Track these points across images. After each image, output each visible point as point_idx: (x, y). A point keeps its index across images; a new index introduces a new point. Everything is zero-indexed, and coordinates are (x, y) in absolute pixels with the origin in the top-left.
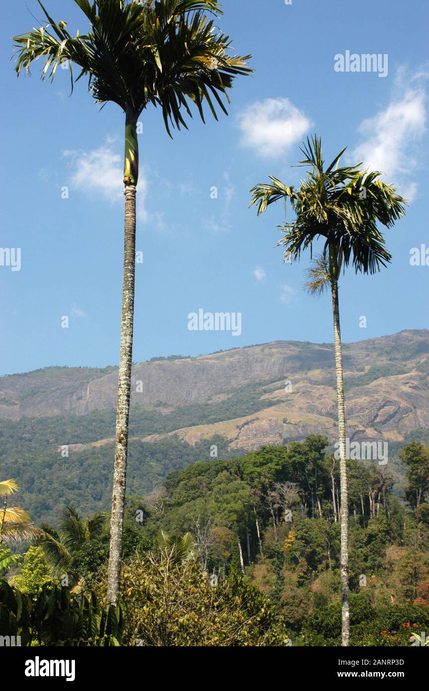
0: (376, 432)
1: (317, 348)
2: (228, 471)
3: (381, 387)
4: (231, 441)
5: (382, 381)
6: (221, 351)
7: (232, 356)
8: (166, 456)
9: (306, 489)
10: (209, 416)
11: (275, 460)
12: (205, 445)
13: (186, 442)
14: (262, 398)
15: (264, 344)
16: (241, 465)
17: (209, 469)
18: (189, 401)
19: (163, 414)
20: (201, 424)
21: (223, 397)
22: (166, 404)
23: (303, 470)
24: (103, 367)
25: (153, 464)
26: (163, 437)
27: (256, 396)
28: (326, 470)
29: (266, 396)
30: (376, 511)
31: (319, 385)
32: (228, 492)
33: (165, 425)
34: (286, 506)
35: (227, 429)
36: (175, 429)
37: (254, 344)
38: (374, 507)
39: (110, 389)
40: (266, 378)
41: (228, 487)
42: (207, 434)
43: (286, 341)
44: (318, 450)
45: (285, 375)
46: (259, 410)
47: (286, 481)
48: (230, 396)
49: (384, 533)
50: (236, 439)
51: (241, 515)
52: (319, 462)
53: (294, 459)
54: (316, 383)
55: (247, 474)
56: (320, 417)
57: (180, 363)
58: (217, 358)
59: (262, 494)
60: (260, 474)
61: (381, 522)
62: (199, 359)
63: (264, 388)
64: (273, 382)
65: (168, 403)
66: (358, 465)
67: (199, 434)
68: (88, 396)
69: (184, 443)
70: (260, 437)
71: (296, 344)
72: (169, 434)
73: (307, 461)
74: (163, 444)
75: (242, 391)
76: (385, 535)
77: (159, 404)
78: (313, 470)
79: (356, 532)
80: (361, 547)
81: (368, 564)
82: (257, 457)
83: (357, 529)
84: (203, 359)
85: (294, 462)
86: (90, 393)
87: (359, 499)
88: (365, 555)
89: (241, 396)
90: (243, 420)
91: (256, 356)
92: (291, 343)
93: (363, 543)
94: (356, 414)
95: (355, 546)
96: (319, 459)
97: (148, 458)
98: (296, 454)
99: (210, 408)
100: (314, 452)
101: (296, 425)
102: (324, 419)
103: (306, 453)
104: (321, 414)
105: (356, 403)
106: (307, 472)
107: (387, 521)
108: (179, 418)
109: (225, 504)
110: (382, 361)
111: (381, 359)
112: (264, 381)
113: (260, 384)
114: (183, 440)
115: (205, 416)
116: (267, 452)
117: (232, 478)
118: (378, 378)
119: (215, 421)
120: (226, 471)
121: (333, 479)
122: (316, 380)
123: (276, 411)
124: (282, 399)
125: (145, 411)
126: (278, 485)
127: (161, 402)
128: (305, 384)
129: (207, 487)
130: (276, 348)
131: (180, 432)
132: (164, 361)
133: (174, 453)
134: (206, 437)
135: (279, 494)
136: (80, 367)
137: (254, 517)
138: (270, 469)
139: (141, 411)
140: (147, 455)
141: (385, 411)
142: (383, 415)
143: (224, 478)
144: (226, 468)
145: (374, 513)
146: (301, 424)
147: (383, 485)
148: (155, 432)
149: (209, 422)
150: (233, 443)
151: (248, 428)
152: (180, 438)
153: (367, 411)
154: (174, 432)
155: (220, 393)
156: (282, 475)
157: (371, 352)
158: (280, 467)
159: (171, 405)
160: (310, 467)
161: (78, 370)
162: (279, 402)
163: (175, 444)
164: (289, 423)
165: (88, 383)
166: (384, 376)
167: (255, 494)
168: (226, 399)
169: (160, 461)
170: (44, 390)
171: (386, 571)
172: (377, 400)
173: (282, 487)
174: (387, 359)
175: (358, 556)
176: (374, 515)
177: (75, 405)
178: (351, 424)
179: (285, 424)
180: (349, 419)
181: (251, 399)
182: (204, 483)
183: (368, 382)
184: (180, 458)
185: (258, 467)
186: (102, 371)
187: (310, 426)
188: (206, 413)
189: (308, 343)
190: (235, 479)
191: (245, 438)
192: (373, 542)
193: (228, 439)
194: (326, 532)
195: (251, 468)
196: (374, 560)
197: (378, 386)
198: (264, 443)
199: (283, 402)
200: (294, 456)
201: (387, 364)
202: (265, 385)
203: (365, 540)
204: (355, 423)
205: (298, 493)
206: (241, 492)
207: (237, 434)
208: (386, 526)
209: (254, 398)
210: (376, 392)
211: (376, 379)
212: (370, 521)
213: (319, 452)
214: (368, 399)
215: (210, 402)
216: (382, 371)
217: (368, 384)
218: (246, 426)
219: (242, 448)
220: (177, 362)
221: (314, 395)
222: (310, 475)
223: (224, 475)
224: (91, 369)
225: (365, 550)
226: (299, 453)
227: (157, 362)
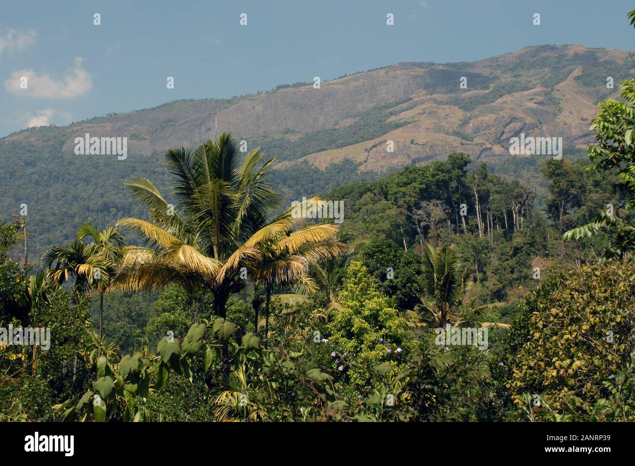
0: (503, 149)
1: (441, 68)
2: (371, 192)
3: (507, 104)
4: (360, 164)
5: (507, 98)
6: (346, 76)
7: (356, 81)
8: (297, 182)
9: (451, 206)
10: (337, 140)
11: (419, 180)
12: (335, 169)
13: (316, 168)
14: (389, 120)
15: (388, 67)
16: (384, 186)
17: (352, 192)
18: (316, 127)
19: (292, 141)
20: (330, 149)
21: (350, 122)
22: (293, 131)
23: (447, 188)
24: (229, 97)
25: (285, 190)
26: (293, 163)
27: (382, 119)
28: (469, 187)
29: (393, 119)
30: (520, 225)
31: (444, 104)
32: (375, 212)
33: (295, 151)
34: (433, 223)
35: (356, 152)
36: (305, 155)
37: (378, 68)
38: (518, 221)
39: (238, 119)
40: (392, 101)
41: (374, 208)
42: (337, 158)
43: (410, 63)
44: (461, 167)
45: (411, 96)
46: (387, 133)
47: (432, 199)
48: (357, 119)
49: (528, 246)
50: (365, 162)
51: (388, 235)
52: (463, 179)
53: (437, 177)
54: (441, 103)
55: (392, 194)
56: (447, 136)
57: (306, 90)
58: (342, 83)
59: (409, 213)
60: (404, 194)
61: (525, 235)
62: (325, 85)
63: (390, 110)
64: (399, 104)
65: (296, 130)
66: (501, 181)
67: (329, 159)
68: (217, 127)
69: (315, 168)
70: (389, 159)
71: (421, 65)
72: (299, 160)
73: (451, 179)
74: (294, 171)
75: (368, 115)
76: (530, 247)
77: (287, 131)
78: (457, 188)
79: (502, 245)
80: (507, 260)
81: (515, 276)
82: (401, 177)
83: (502, 243)
84: (329, 84)
85: (438, 180)
86: (218, 124)
87: (502, 214)
88: (511, 267)
89: (368, 119)
90: (371, 143)
91: (381, 79)
92: (415, 65)
93: (509, 256)
94: (483, 132)
95: (500, 259)
96: (462, 176)
97: (280, 185)
98: (440, 173)
99: (338, 133)
100: (457, 170)
101: (423, 145)
102: (451, 138)
103: (448, 172)
104: (448, 133)
105: (482, 121)
106: (451, 189)
107: (531, 234)
108: (307, 144)
109: (373, 224)
110: (507, 78)
111: (506, 76)
112: (390, 103)
113: (386, 107)
114: (313, 165)
115: (334, 141)
116: (411, 172)
117: (376, 198)
118: (503, 96)
119: (343, 145)
120: (370, 192)
121: (476, 196)
122: (441, 100)
123: (403, 132)
124: (409, 121)
125: (273, 139)
126: (424, 204)
127: (289, 130)
128: (431, 104)
129: (351, 209)
130: (401, 70)
131: (310, 158)
132: (289, 88)
133: (305, 178)
134: (336, 161)
135: (426, 212)
136: (207, 99)
137: (401, 236)
138: (415, 188)
139: (270, 139)
140: (279, 181)
141: (511, 128)
142: (509, 132)
143: (369, 200)
144: (369, 190)
145: (518, 226)
146: (429, 144)
147: (527, 199)
148: (285, 159)
149: (338, 147)
150: (363, 166)
151: (377, 151)
152: (310, 164)
153: (493, 129)
154: (304, 158)
155: (347, 117)
156: (426, 194)
157: (495, 70)
158: (424, 186)
159: (298, 132)
160: (454, 184)
161: (205, 101)
162: (406, 123)
163: (306, 170)
164: (417, 144)
165: (216, 114)
166: (509, 93)
167: (401, 213)
168: (353, 123)
169: (292, 187)
170: (173, 123)
171: (533, 281)
172: (503, 117)
173: (428, 205)
174: (511, 77)
175: (505, 269)
176: (518, 228)
177: (204, 137)
178: (478, 142)
179: (412, 145)
180: (475, 137)
181: (378, 121)
182: (348, 205)
183: (493, 100)
184: (311, 183)
185: (401, 187)
186: (229, 102)
187: (438, 146)
188: (334, 138)
189: (432, 64)
190: (380, 200)
191: (374, 160)
192: (518, 255)
193: (358, 163)
194: (473, 246)
195: (395, 189)
196: (521, 272)
197: (503, 103)
198: (393, 164)
199: (410, 123)
200: (437, 175)
201: (511, 81)
202: (391, 107)
203: (511, 253)
204: (482, 141)
205: (444, 210)
206: (388, 212)
207: (366, 157)
208: (530, 238)
209: (381, 121)
210: (502, 109)
211: (501, 96)
212: (514, 235)
213: (462, 169)
214: (494, 116)
215: (337, 127)
216: (506, 88)
217: (493, 102)
218: (374, 149)
219: (372, 170)
220: (302, 88)
221: (440, 115)
222: (453, 192)
223: (369, 196)
224: (218, 101)
225: (512, 262)
226: (443, 171)
227: (282, 90)
